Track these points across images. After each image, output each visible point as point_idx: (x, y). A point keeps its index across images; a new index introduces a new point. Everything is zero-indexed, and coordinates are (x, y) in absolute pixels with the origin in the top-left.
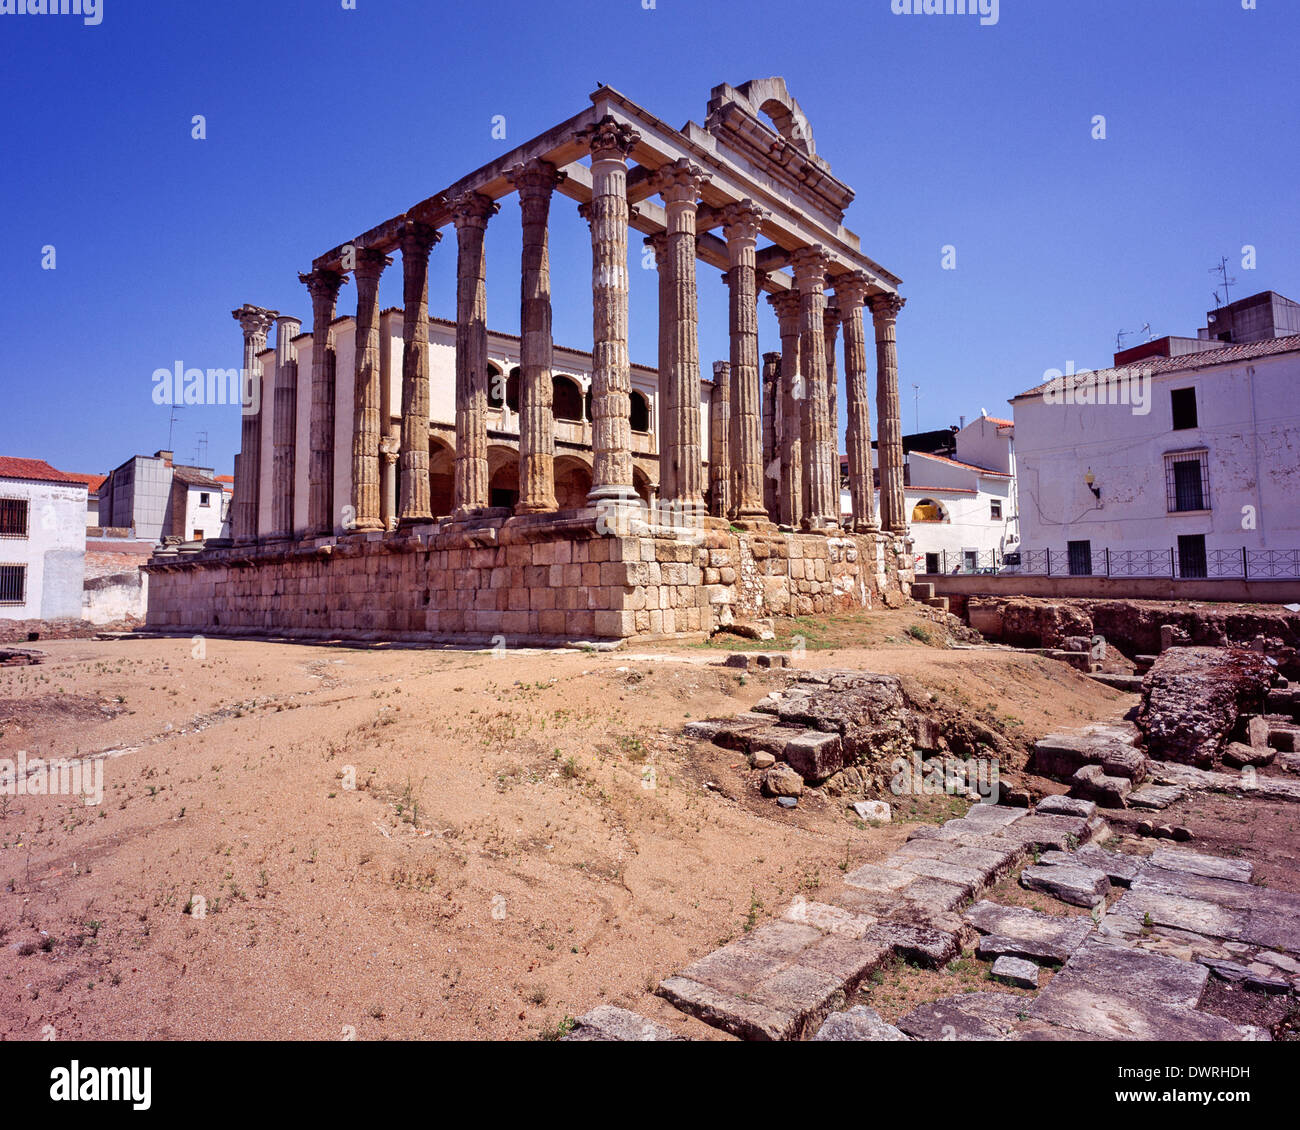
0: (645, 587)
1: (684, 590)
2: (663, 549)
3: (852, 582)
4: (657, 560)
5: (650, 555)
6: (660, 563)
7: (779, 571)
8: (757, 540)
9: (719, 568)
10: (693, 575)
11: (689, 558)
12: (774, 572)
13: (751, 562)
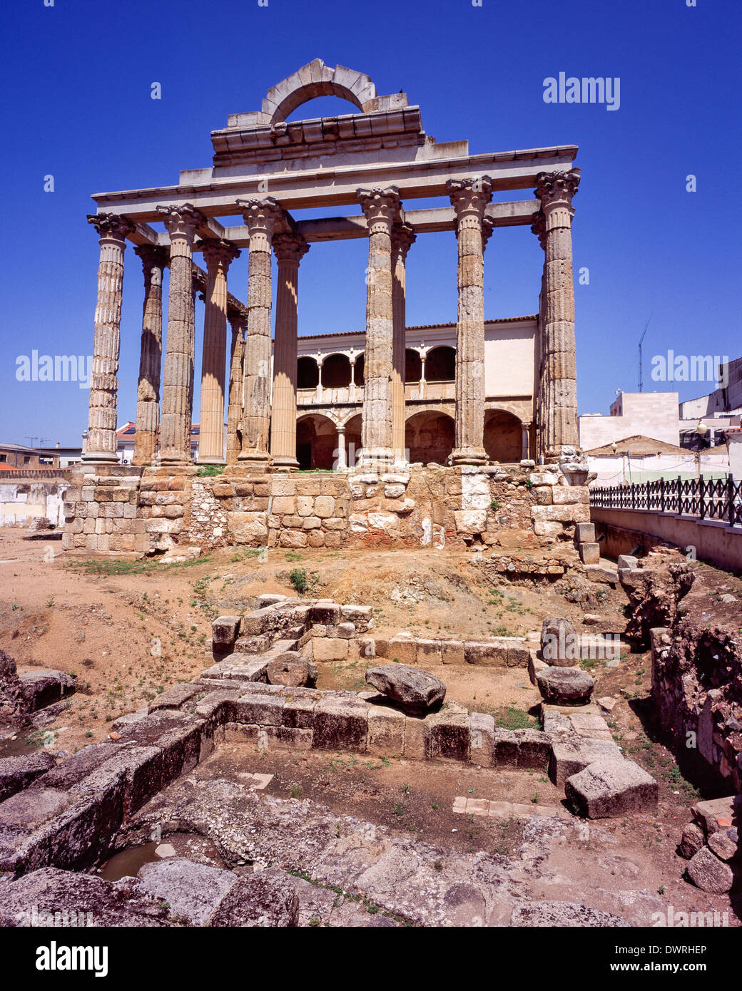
0: (84, 518)
1: (118, 522)
2: (101, 493)
3: (393, 518)
4: (95, 501)
5: (90, 497)
6: (99, 502)
7: (254, 507)
8: (225, 482)
9: (165, 505)
10: (130, 510)
11: (127, 498)
12: (246, 508)
13: (212, 500)
